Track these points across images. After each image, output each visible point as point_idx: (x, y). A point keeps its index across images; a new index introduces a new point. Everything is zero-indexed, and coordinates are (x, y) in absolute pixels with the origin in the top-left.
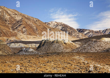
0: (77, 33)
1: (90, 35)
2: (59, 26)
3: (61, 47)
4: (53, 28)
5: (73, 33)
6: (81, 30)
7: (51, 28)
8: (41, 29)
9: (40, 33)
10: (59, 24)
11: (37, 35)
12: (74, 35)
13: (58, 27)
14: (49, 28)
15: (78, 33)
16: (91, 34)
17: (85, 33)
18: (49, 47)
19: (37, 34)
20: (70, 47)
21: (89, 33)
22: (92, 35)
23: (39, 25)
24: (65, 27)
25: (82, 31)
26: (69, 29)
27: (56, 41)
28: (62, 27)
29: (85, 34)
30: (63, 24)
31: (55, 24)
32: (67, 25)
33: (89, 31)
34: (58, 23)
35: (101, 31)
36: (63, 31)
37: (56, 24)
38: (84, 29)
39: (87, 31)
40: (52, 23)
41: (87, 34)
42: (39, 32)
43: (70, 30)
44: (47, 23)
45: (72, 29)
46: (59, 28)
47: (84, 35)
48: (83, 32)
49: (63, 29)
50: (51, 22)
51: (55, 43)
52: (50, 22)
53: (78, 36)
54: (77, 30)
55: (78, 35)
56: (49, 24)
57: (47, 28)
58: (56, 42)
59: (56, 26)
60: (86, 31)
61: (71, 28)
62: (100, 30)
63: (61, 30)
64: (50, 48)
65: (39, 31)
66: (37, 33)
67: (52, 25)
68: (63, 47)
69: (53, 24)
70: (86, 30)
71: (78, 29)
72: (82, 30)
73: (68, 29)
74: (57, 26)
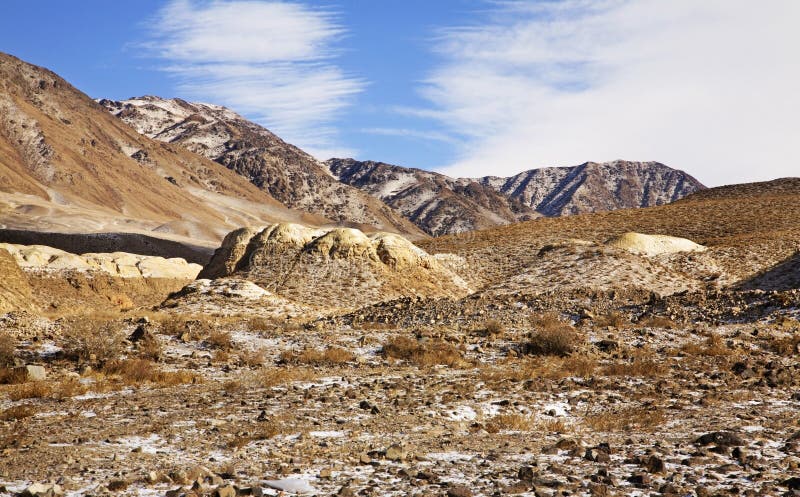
0: (336, 186)
1: (419, 204)
2: (207, 131)
3: (364, 285)
4: (163, 145)
5: (306, 186)
6: (356, 166)
7: (148, 145)
8: (80, 150)
9: (67, 180)
10: (204, 121)
11: (51, 193)
12: (308, 199)
13: (195, 140)
14: (131, 140)
15: (338, 192)
16: (428, 203)
17: (390, 189)
18: (286, 279)
19: (48, 185)
20: (415, 283)
21: (412, 191)
22: (433, 206)
23: (59, 115)
24: (249, 145)
25: (365, 180)
26: (274, 159)
27: (330, 241)
28: (227, 144)
29: (387, 200)
30: (231, 117)
31: (177, 120)
32: (260, 128)
33: (418, 177)
34: (195, 110)
35: (497, 185)
36: (230, 166)
37: (180, 114)
38: (377, 165)
39: (404, 181)
40: (152, 108)
41: (399, 196)
42: (62, 168)
43: (282, 163)
44: (119, 105)
45: (297, 157)
46: (204, 147)
47: (381, 205)
48: (374, 181)
49: (237, 155)
50: (143, 98)
51: (323, 258)
52: (140, 103)
53: (337, 207)
54: (333, 169)
55: (337, 201)
56: (132, 113)
57: (120, 141)
58: (332, 251)
59: (179, 131)
60: (391, 178)
61: (291, 155)
62: (486, 179)
63: (220, 160)
64: (292, 282)
65: (59, 159)
66: (50, 172)
67: (154, 124)
68: (379, 284)
69: (161, 115)
70: (395, 169)
71: (335, 164)
72: (364, 172)
73: (266, 156)
74: (192, 130)
